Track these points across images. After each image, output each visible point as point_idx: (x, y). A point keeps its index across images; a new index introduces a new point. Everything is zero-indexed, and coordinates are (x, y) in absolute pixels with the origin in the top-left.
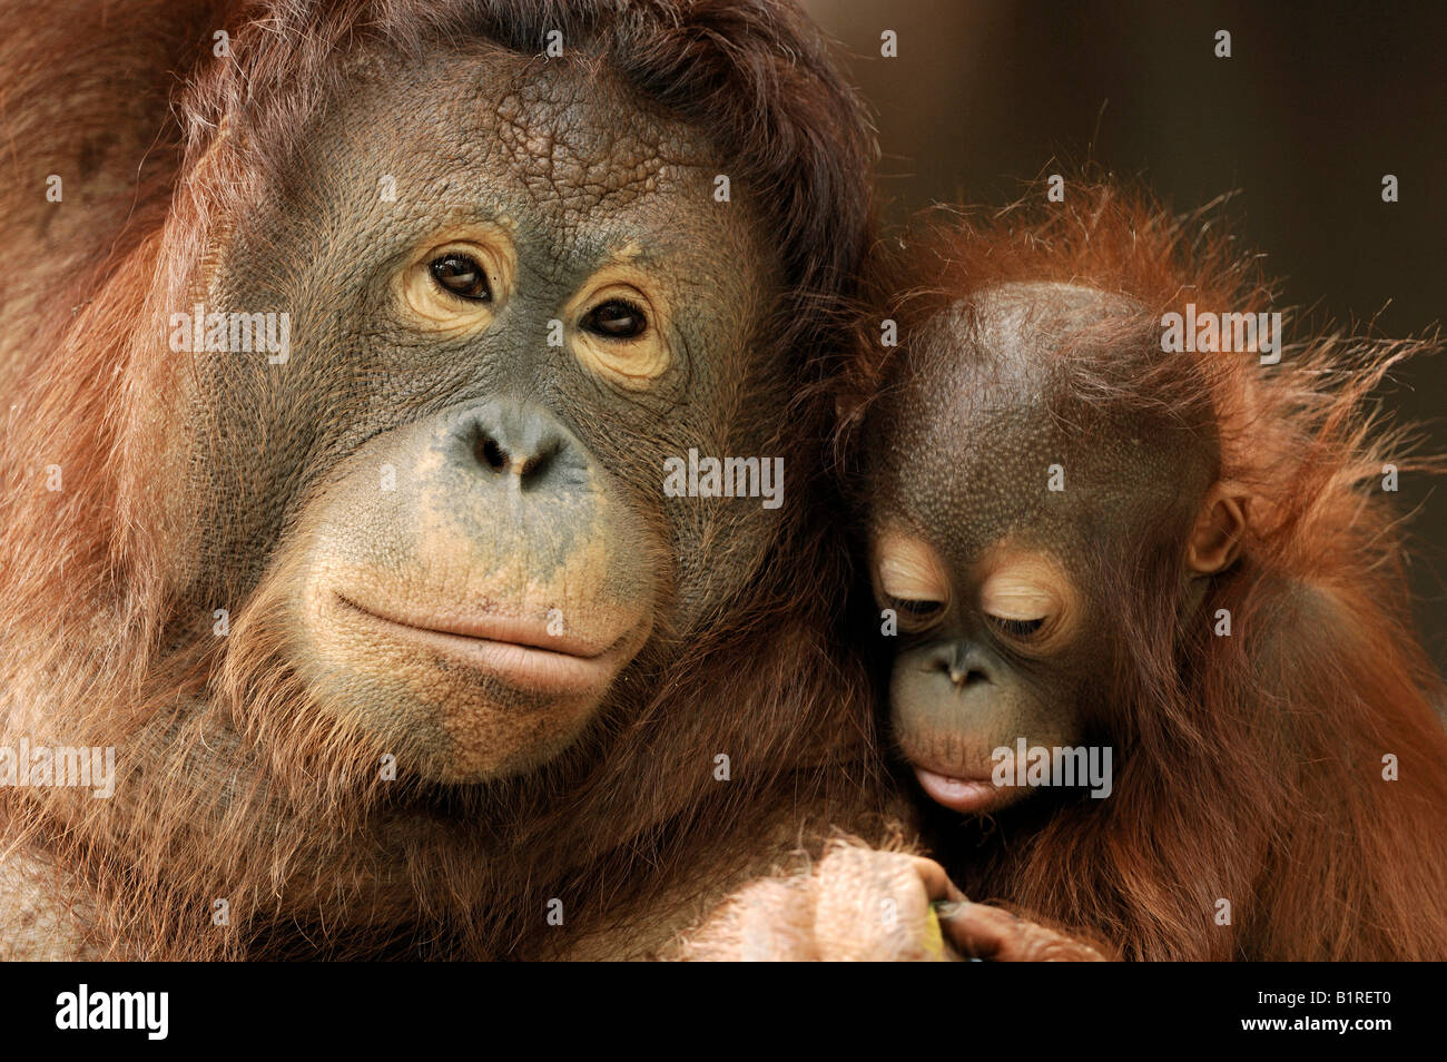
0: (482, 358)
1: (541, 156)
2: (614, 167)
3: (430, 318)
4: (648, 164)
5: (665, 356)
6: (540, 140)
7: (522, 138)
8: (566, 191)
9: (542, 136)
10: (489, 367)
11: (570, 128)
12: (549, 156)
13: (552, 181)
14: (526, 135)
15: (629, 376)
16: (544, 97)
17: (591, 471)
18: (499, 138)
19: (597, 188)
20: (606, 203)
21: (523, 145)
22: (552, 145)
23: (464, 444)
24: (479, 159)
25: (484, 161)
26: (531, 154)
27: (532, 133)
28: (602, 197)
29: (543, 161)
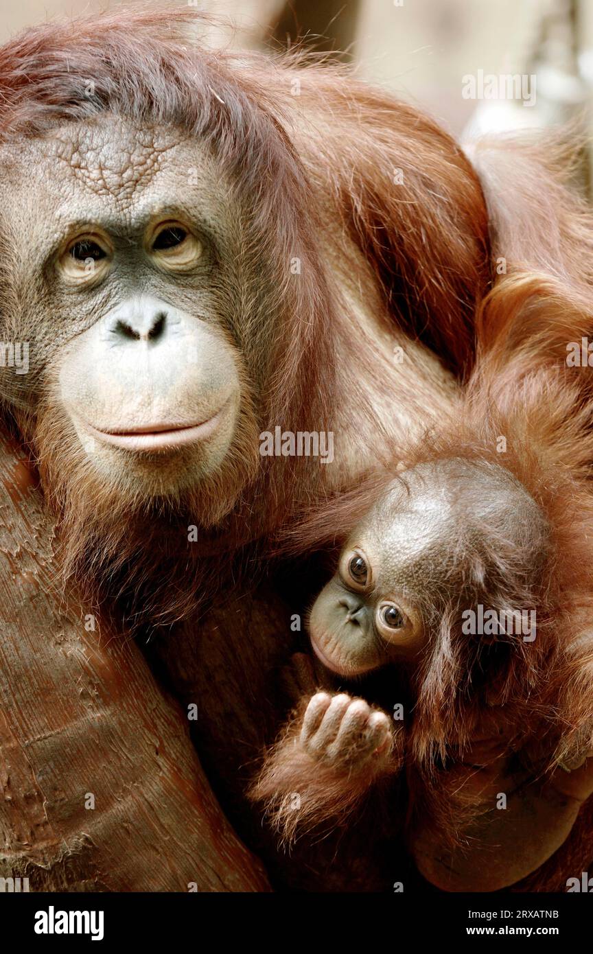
0: (112, 285)
1: (98, 180)
2: (135, 168)
3: (79, 278)
4: (152, 156)
5: (199, 245)
6: (95, 172)
7: (87, 174)
8: (117, 191)
9: (95, 169)
10: (117, 289)
11: (106, 159)
12: (102, 178)
13: (108, 190)
14: (89, 172)
15: (185, 264)
16: (90, 148)
17: (183, 323)
18: (77, 178)
19: (131, 183)
20: (138, 188)
21: (88, 177)
22: (101, 172)
23: (115, 334)
24: (70, 194)
25: (73, 194)
26: (94, 180)
27: (90, 169)
28: (135, 185)
29: (100, 182)
